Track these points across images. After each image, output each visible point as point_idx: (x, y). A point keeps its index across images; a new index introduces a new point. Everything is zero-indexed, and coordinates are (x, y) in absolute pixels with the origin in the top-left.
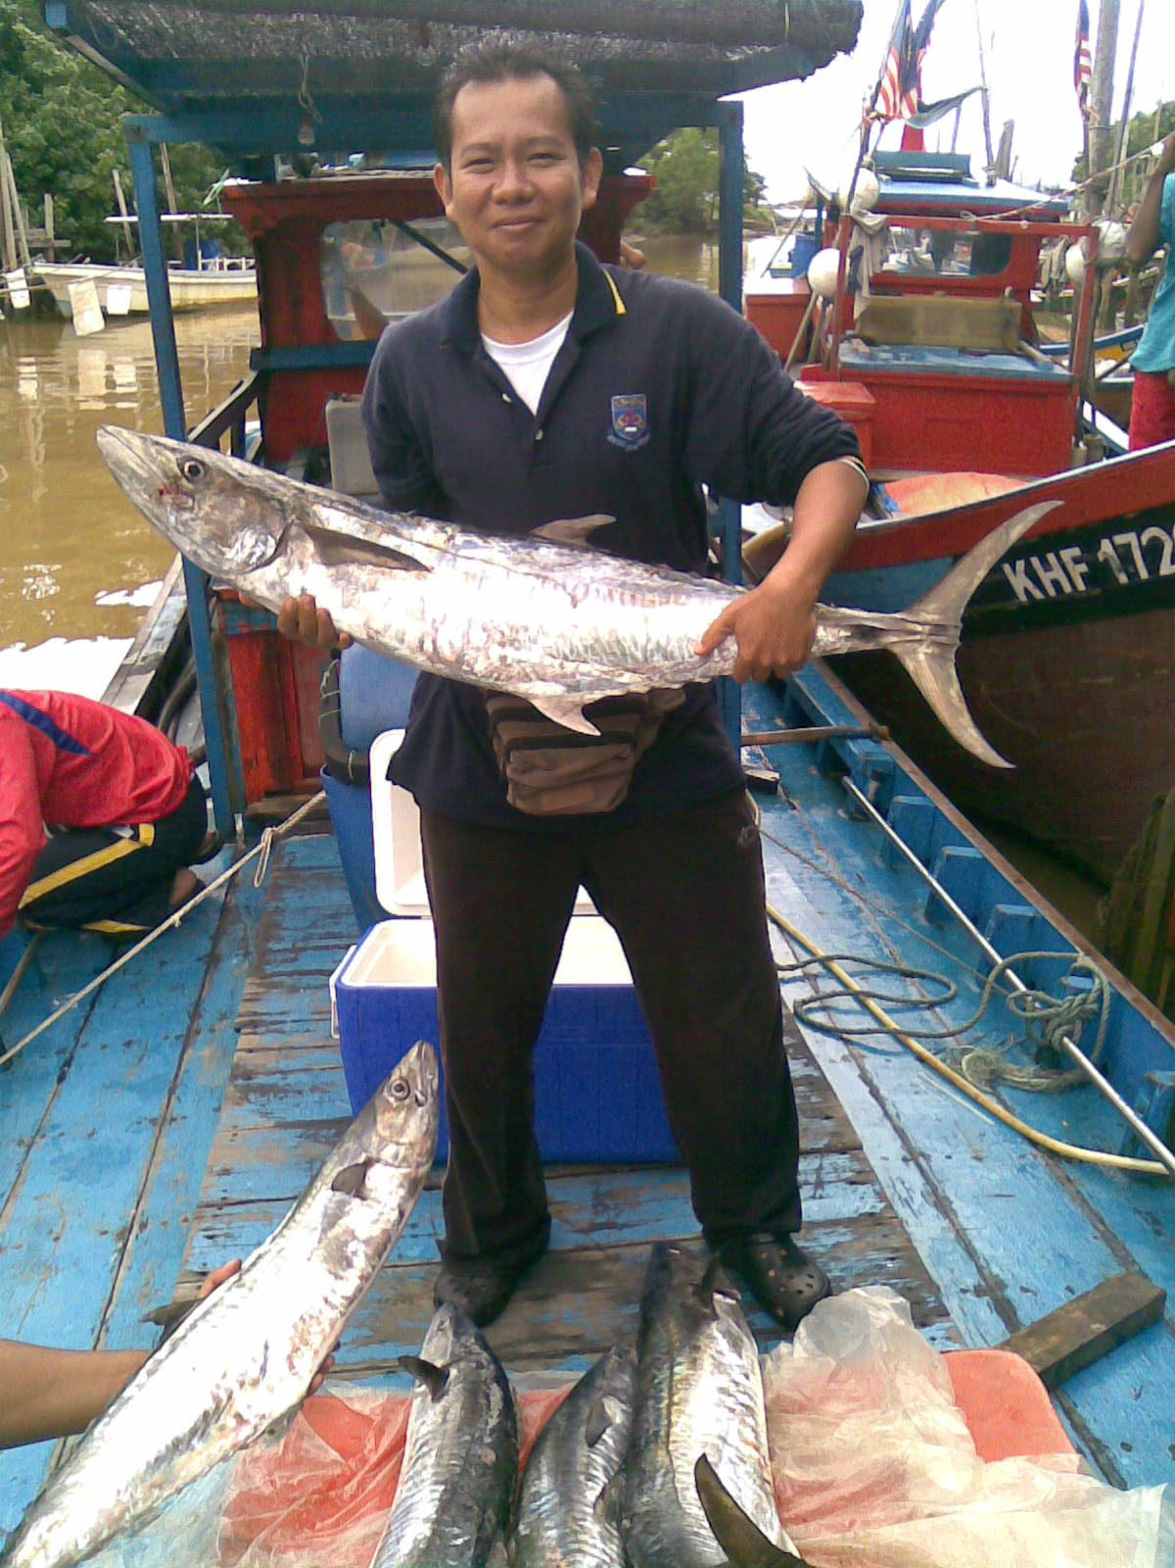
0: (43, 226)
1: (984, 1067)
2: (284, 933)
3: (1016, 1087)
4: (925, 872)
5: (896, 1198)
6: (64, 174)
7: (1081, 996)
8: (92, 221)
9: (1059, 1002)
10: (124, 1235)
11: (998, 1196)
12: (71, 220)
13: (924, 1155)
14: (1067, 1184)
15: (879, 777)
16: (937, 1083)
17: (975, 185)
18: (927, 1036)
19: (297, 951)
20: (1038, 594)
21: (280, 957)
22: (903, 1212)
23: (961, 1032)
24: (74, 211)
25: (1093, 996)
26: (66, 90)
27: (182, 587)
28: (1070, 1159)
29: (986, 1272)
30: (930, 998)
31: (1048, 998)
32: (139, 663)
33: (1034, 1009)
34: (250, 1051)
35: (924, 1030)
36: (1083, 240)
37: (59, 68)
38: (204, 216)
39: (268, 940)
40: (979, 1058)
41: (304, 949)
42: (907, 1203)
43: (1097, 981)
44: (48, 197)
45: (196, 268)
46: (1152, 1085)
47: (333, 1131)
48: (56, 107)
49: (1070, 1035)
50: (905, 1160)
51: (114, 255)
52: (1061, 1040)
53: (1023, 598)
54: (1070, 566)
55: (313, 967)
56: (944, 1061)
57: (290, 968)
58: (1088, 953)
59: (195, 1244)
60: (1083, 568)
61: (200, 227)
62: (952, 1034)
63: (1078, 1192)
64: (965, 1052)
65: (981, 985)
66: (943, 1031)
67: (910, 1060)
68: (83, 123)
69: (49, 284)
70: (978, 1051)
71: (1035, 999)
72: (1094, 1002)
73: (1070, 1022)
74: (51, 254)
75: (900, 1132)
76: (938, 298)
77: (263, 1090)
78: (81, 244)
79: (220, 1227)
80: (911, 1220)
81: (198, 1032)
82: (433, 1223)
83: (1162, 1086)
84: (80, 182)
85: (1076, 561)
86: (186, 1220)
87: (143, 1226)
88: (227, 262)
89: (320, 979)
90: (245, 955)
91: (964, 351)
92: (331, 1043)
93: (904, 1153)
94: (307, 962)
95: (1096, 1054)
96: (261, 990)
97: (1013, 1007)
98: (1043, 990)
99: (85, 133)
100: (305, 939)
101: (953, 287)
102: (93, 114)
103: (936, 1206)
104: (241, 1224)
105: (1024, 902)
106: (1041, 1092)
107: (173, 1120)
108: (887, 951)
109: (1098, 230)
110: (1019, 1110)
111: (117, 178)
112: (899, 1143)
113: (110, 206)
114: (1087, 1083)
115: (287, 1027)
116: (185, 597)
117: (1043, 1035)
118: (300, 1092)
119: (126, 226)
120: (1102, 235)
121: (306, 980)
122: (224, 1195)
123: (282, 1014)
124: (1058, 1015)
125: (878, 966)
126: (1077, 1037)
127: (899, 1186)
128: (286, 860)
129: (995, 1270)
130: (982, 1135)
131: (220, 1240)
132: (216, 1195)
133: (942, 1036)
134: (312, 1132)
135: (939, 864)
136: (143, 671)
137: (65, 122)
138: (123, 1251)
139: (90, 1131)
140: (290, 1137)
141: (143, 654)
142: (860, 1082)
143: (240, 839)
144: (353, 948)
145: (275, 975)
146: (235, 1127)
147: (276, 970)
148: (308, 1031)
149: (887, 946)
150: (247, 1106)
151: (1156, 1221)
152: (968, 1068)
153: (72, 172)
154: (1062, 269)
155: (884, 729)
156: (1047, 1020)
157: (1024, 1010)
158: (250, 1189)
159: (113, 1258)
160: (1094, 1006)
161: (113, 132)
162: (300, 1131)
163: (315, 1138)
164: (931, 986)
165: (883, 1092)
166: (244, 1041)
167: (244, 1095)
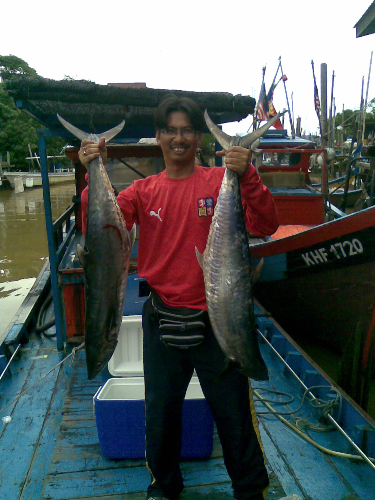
0: (6, 161)
1: (303, 424)
2: (78, 382)
3: (314, 431)
4: (283, 360)
5: (276, 469)
6: (13, 146)
7: (332, 400)
8: (21, 159)
9: (326, 402)
10: (22, 485)
11: (308, 468)
12: (15, 159)
13: (284, 455)
14: (331, 463)
15: (268, 329)
16: (288, 430)
17: (289, 139)
18: (285, 414)
19: (82, 388)
20: (313, 263)
21: (77, 389)
22: (278, 474)
23: (295, 413)
24: (16, 156)
25: (336, 400)
26: (14, 121)
27: (49, 268)
28: (331, 455)
29: (305, 494)
30: (285, 401)
31: (322, 401)
32: (35, 292)
33: (318, 405)
34: (66, 421)
35: (284, 412)
36: (322, 153)
37: (12, 115)
38: (56, 156)
39: (73, 384)
40: (301, 421)
41: (85, 387)
42: (279, 471)
43: (338, 395)
44: (8, 152)
45: (54, 172)
46: (356, 429)
47: (93, 449)
48: (11, 126)
49: (330, 413)
50: (278, 456)
51: (28, 169)
52: (327, 415)
53: (309, 264)
54: (322, 254)
55: (88, 393)
56: (290, 422)
57: (80, 393)
58: (335, 386)
59: (46, 488)
60: (326, 254)
61: (55, 160)
62: (293, 413)
63: (335, 466)
64: (297, 419)
65: (302, 397)
66: (290, 412)
67: (280, 422)
68: (19, 130)
69: (8, 179)
70: (301, 418)
71: (319, 401)
72: (337, 402)
73: (330, 408)
74: (9, 169)
75: (277, 447)
76: (280, 173)
77: (71, 434)
78: (18, 166)
79: (55, 481)
80: (281, 477)
81: (50, 415)
82: (125, 479)
83: (359, 430)
84: (18, 147)
85: (324, 252)
86: (43, 479)
87: (29, 482)
88: (63, 170)
89: (90, 397)
90: (66, 389)
91: (289, 188)
92: (93, 418)
93: (278, 454)
94: (85, 391)
95: (338, 420)
96: (70, 400)
97: (311, 404)
98: (321, 398)
99: (20, 133)
100: (85, 383)
101: (285, 169)
102: (22, 127)
103: (288, 472)
104: (61, 481)
105: (314, 369)
106: (321, 432)
107: (40, 444)
108: (271, 386)
109: (326, 150)
110: (314, 438)
111: (29, 146)
112: (276, 450)
113: (27, 154)
114: (336, 429)
115: (79, 413)
116: (50, 271)
117: (322, 413)
118: (82, 435)
119: (32, 160)
120: (327, 152)
121: (85, 397)
122: (57, 470)
123: (77, 408)
124: (326, 406)
125: (269, 391)
126: (332, 414)
127: (277, 465)
128: (79, 357)
129: (308, 494)
130: (303, 447)
131: (55, 486)
132: (54, 470)
133: (289, 414)
134: (86, 449)
135: (287, 357)
136: (36, 295)
137: (14, 130)
138: (21, 491)
139: (13, 449)
140: (78, 450)
141: (36, 290)
142: (263, 430)
143: (65, 350)
144: (101, 387)
145: (75, 395)
146: (61, 447)
147: (75, 394)
148: (85, 414)
149: (271, 384)
150: (65, 440)
151: (360, 476)
152: (298, 425)
153: (16, 145)
154: (317, 162)
155: (269, 314)
156: (322, 408)
157: (315, 405)
158: (65, 469)
159: (18, 493)
160: (337, 403)
161: (28, 133)
162: (82, 448)
163: (87, 450)
164: (286, 397)
165: (271, 433)
166: (65, 417)
167: (64, 436)
